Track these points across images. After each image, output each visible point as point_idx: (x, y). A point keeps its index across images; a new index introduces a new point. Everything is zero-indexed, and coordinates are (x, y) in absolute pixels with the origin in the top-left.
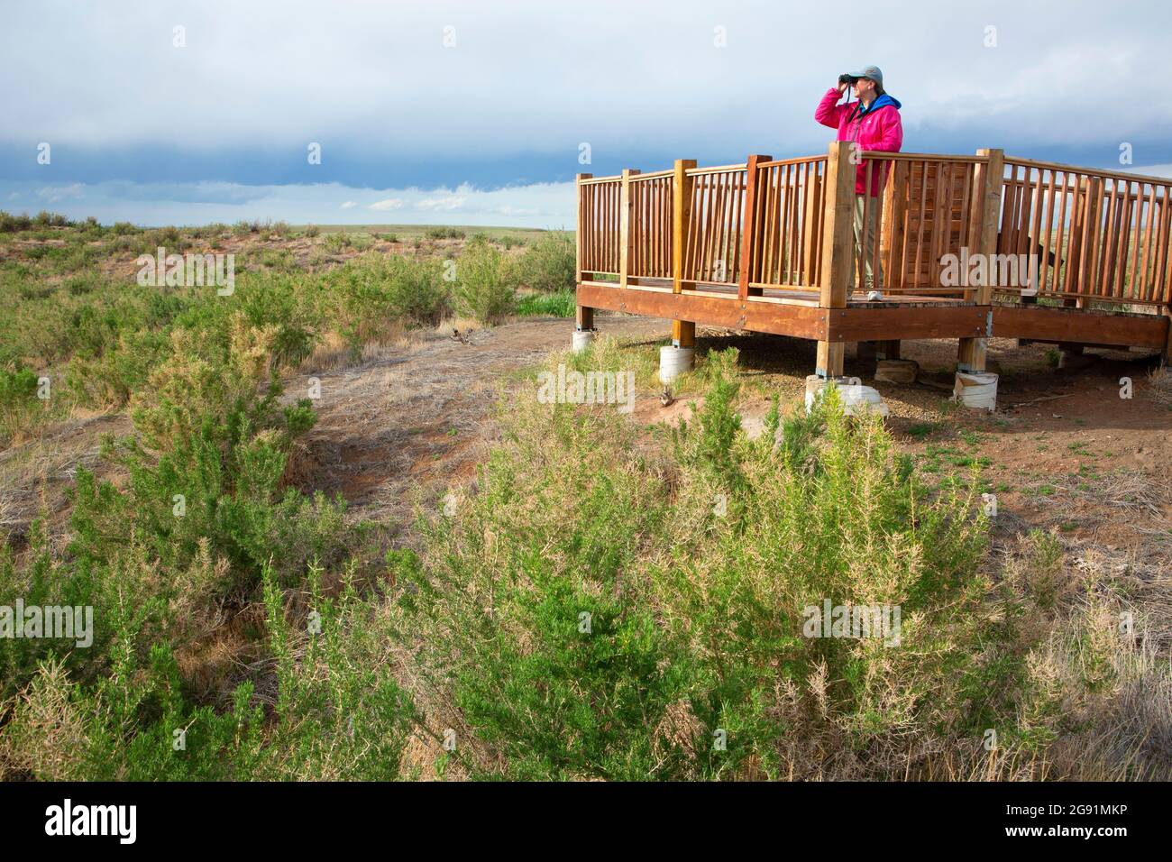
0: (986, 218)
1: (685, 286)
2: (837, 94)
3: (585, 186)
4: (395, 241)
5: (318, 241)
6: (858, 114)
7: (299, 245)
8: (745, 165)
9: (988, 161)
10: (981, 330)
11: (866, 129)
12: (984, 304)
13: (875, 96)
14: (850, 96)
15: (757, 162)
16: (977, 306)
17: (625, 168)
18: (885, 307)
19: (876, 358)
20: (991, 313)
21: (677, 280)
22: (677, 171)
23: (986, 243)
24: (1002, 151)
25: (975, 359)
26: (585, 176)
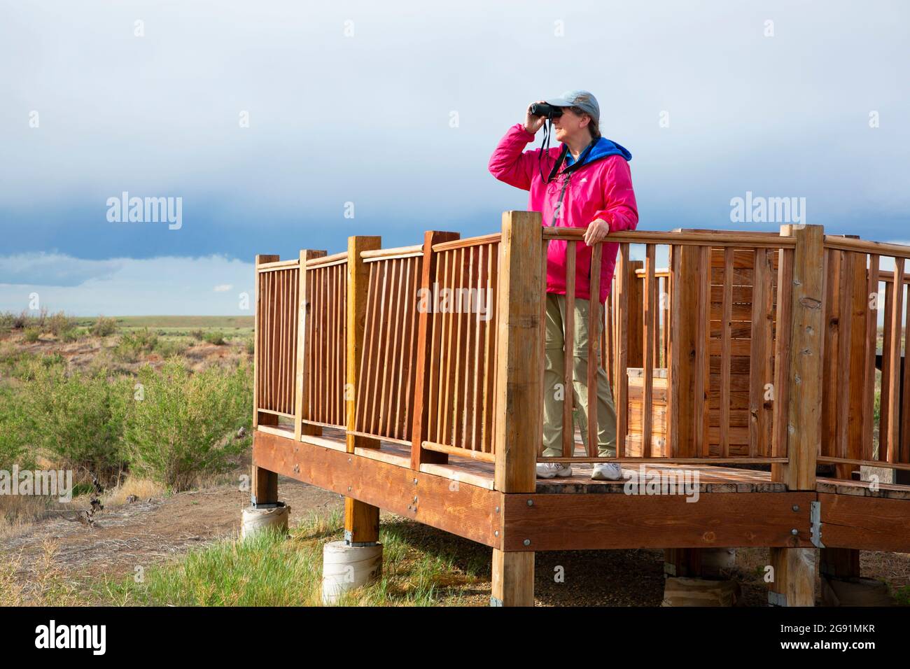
0: (795, 342)
1: (359, 442)
2: (524, 135)
3: (264, 273)
4: (220, 343)
5: (111, 341)
6: (562, 167)
7: (82, 348)
8: (420, 247)
9: (794, 244)
10: (800, 534)
11: (578, 192)
12: (803, 487)
13: (590, 139)
14: (549, 137)
15: (433, 244)
16: (787, 490)
17: (303, 249)
18: (610, 492)
19: (663, 573)
20: (818, 505)
21: (350, 430)
22: (350, 255)
23: (799, 381)
24: (821, 228)
25: (792, 586)
26: (266, 259)
